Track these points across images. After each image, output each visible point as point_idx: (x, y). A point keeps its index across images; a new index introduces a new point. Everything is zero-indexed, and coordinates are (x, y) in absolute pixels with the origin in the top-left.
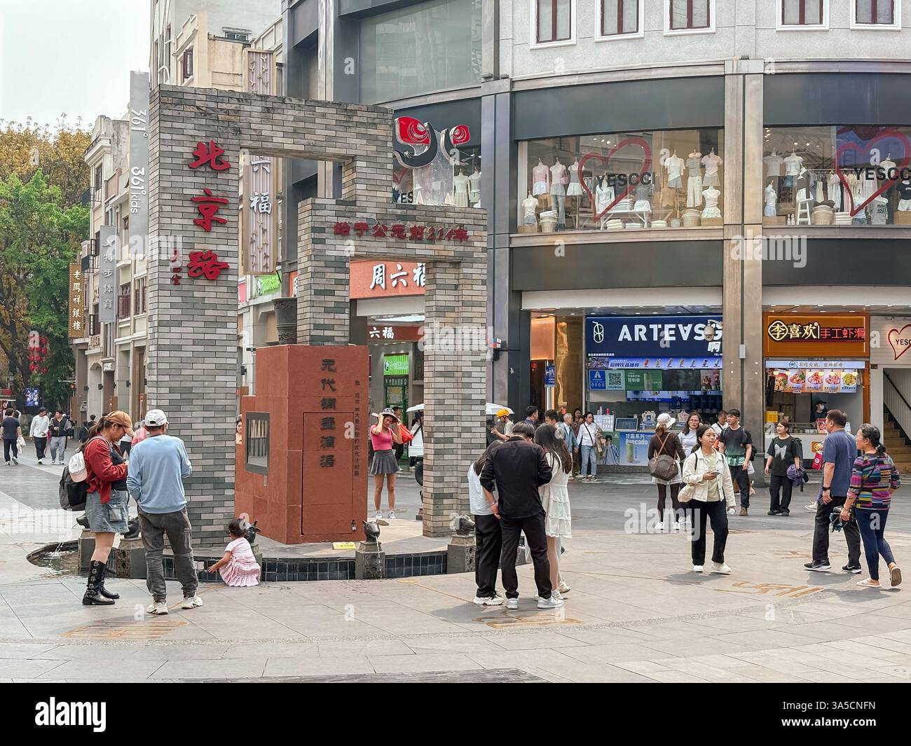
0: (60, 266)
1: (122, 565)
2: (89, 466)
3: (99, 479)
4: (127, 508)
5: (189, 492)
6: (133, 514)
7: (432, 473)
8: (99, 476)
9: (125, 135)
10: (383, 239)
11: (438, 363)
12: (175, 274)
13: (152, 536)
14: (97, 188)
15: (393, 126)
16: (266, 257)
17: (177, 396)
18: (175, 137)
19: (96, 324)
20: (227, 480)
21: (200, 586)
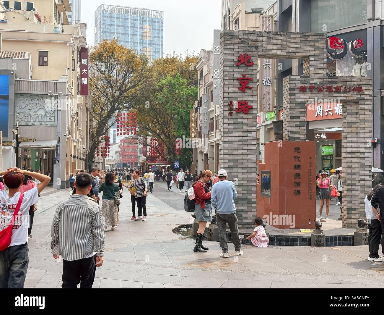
0: (187, 111)
1: (210, 235)
2: (196, 193)
3: (200, 199)
4: (211, 211)
5: (237, 205)
6: (214, 214)
7: (346, 199)
8: (200, 198)
9: (212, 57)
10: (322, 93)
11: (348, 149)
12: (230, 111)
13: (221, 224)
14: (201, 79)
15: (327, 41)
16: (269, 104)
17: (232, 164)
18: (230, 52)
19: (201, 135)
20: (253, 200)
21: (242, 246)
